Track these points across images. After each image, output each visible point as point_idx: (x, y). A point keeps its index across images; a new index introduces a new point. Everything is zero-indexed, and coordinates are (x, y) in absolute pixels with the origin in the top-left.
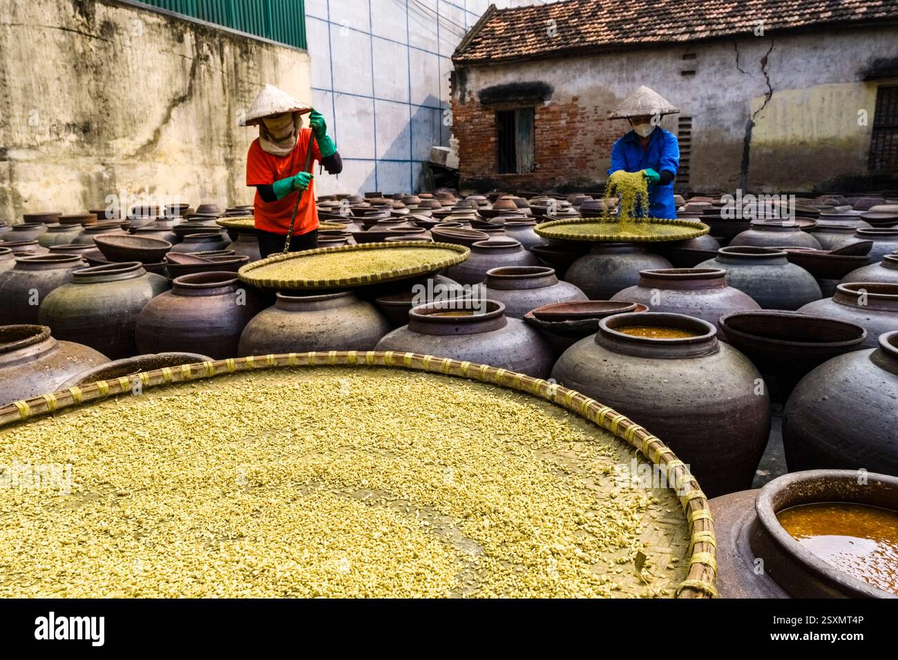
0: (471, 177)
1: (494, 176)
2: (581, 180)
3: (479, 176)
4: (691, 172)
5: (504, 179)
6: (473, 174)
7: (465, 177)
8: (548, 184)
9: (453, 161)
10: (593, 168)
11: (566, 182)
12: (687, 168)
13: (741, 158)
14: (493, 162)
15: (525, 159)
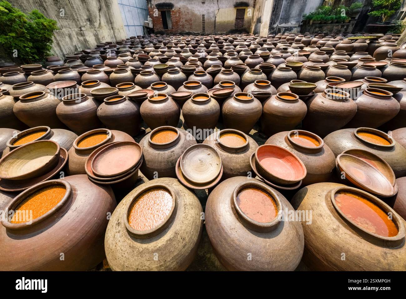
0: (157, 30)
1: (163, 30)
2: (183, 31)
3: (159, 30)
4: (205, 29)
5: (166, 31)
6: (158, 29)
7: (156, 30)
8: (176, 32)
9: (151, 26)
10: (186, 28)
11: (180, 32)
12: (204, 28)
13: (214, 25)
14: (162, 26)
15: (170, 26)
